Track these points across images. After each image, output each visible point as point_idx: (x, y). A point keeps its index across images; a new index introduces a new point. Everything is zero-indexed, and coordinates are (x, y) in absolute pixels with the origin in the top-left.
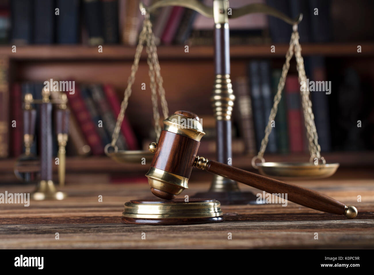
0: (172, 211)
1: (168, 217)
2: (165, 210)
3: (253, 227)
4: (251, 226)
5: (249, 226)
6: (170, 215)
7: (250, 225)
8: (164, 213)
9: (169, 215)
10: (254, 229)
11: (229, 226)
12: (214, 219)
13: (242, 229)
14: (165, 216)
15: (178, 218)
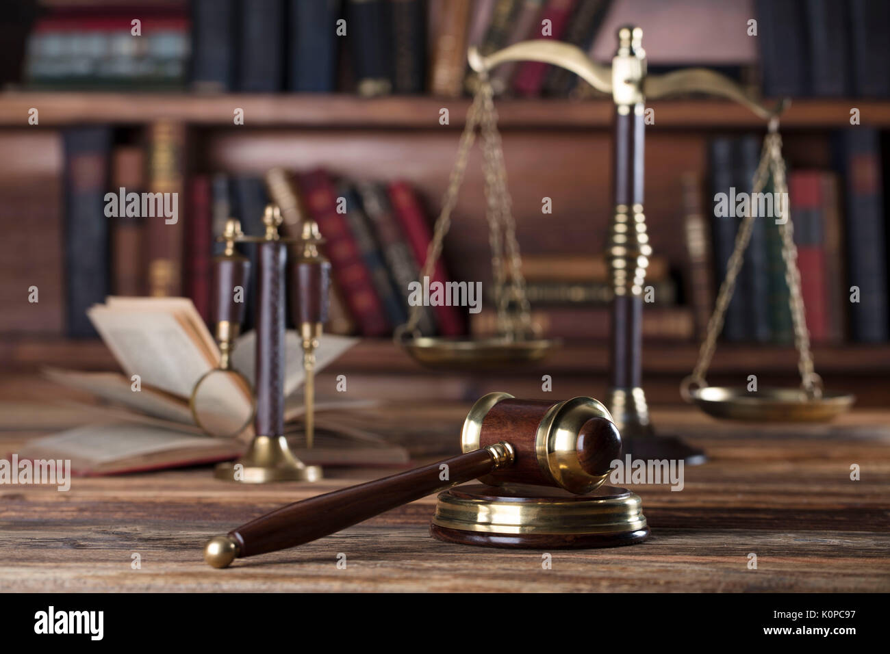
0: (541, 519)
1: (533, 530)
2: (527, 515)
6: (538, 527)
8: (524, 522)
9: (534, 528)
12: (636, 533)
14: (527, 528)
15: (553, 533)
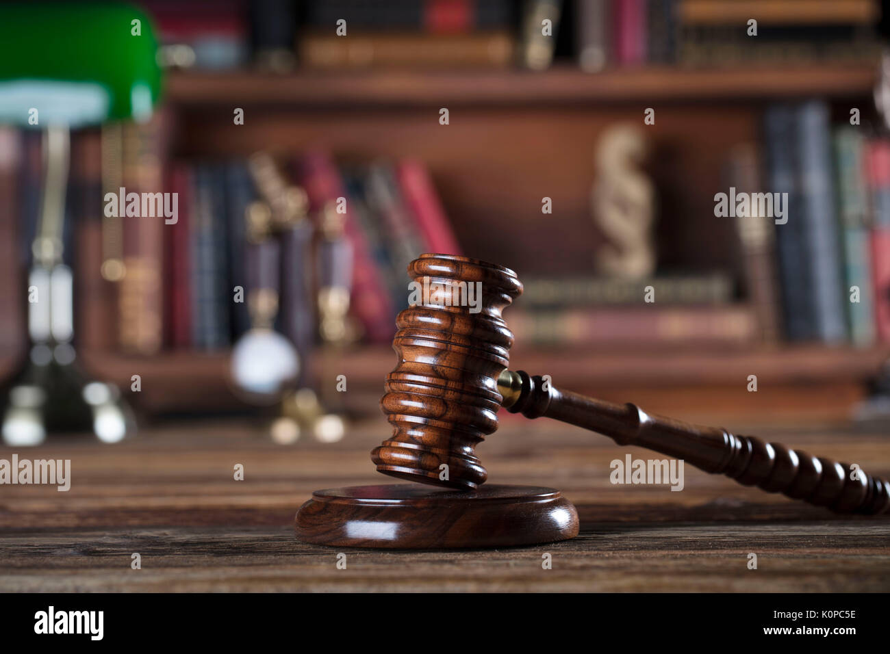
3: (794, 540)
4: (790, 536)
5: (783, 537)
7: (784, 534)
10: (797, 544)
11: (730, 536)
13: (763, 545)
